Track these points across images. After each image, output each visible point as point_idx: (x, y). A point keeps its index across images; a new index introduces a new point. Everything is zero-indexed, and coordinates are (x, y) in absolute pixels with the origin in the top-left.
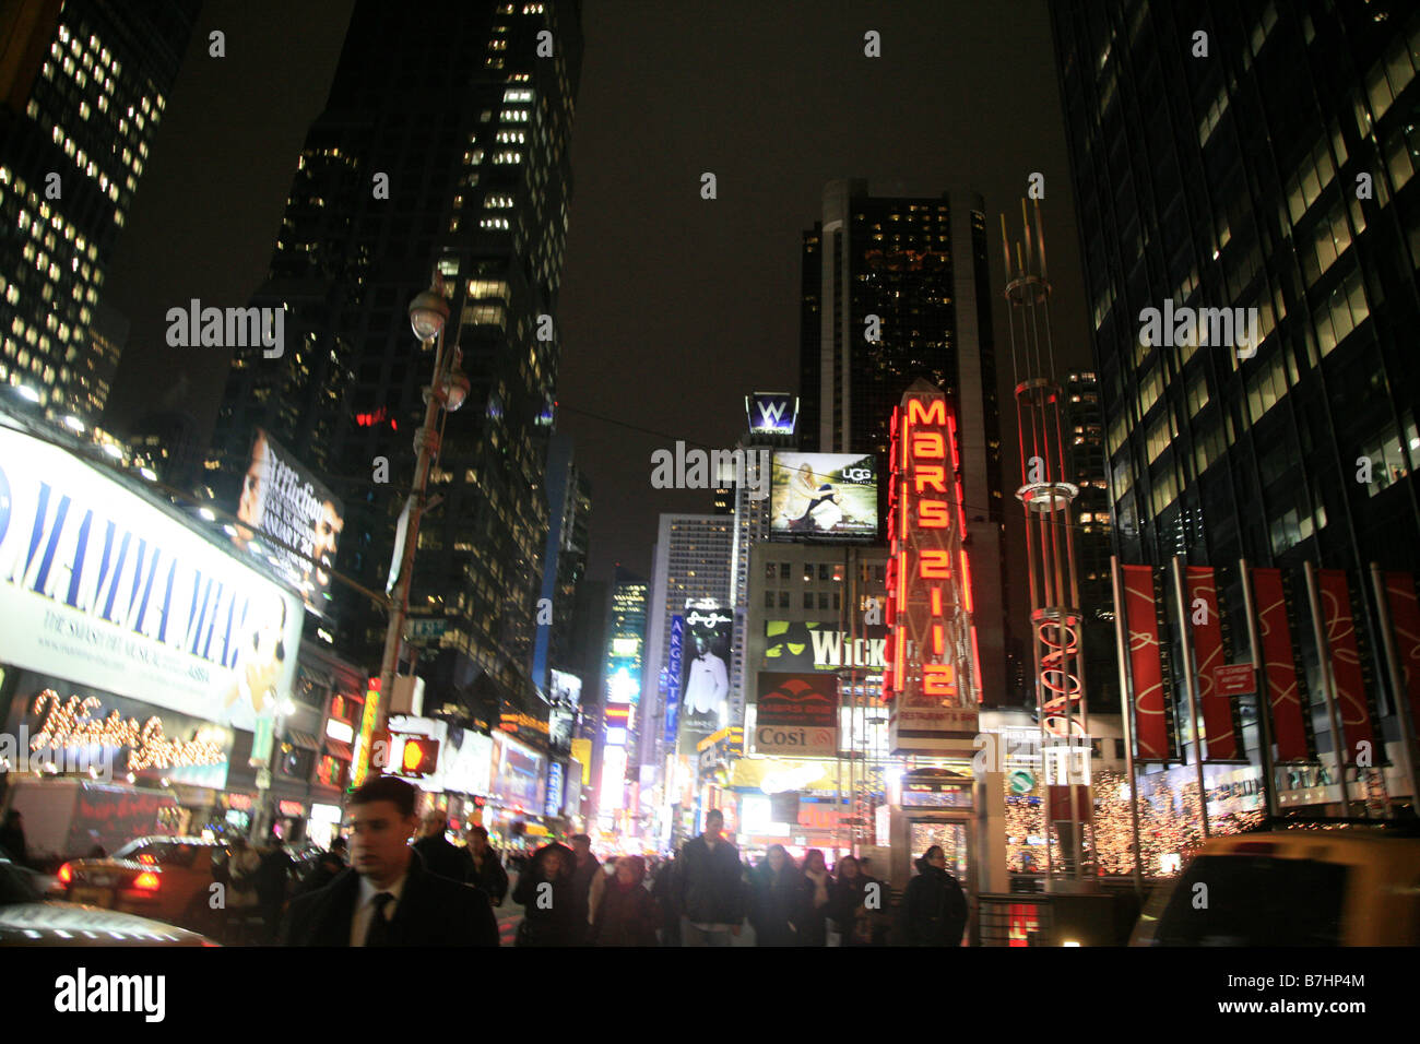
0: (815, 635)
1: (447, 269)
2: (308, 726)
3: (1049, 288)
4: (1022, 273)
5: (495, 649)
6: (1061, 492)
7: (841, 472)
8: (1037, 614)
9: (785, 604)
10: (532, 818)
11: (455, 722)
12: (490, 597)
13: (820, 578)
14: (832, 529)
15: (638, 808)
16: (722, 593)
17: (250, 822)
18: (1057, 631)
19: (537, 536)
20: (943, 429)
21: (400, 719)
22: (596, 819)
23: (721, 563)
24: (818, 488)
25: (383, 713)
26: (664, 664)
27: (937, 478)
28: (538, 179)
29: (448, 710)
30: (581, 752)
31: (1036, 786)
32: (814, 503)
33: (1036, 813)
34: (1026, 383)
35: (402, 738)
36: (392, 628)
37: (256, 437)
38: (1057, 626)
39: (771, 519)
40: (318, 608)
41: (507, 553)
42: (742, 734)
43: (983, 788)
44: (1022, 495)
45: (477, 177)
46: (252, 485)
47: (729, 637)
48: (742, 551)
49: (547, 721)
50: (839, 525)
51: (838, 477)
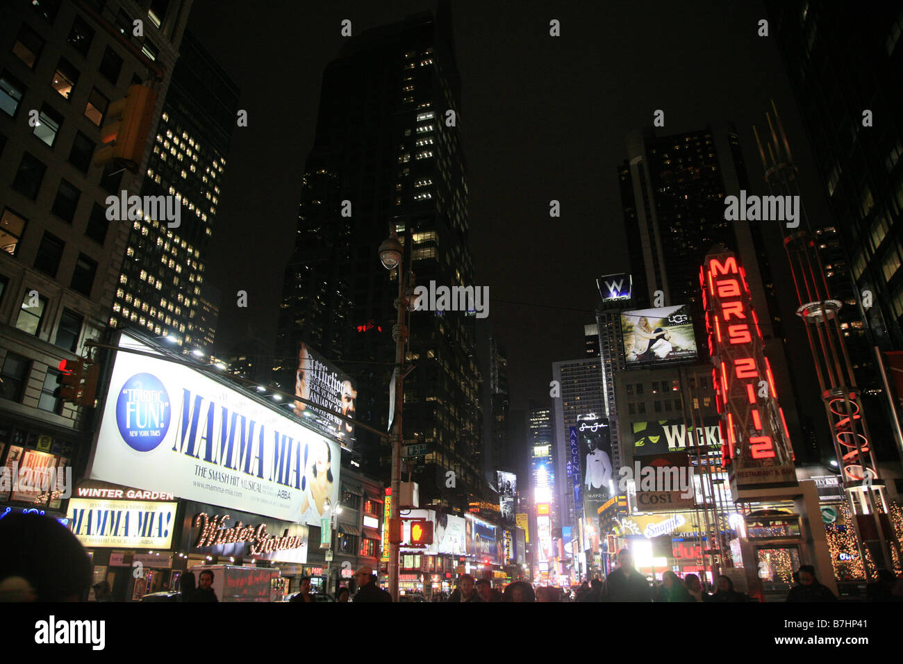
0: (666, 429)
1: (399, 229)
2: (352, 520)
3: (796, 169)
4: (774, 163)
5: (459, 461)
6: (829, 307)
7: (667, 319)
8: (826, 394)
9: (642, 410)
10: (497, 568)
11: (440, 509)
12: (452, 428)
13: (664, 391)
14: (667, 357)
15: (563, 555)
16: (599, 409)
17: (324, 583)
18: (843, 405)
19: (476, 387)
20: (737, 276)
21: (406, 511)
22: (537, 565)
23: (596, 389)
24: (653, 332)
25: (395, 507)
26: (568, 460)
27: (738, 309)
28: (445, 164)
29: (436, 502)
30: (522, 522)
31: (840, 517)
32: (652, 342)
33: (844, 537)
34: (791, 236)
35: (409, 521)
36: (394, 452)
37: (300, 348)
38: (842, 400)
39: (625, 356)
40: (349, 448)
41: (459, 399)
42: (626, 500)
43: (806, 521)
44: (801, 312)
45: (408, 170)
46: (301, 377)
47: (608, 435)
48: (608, 380)
49: (499, 504)
50: (671, 354)
51: (666, 322)
